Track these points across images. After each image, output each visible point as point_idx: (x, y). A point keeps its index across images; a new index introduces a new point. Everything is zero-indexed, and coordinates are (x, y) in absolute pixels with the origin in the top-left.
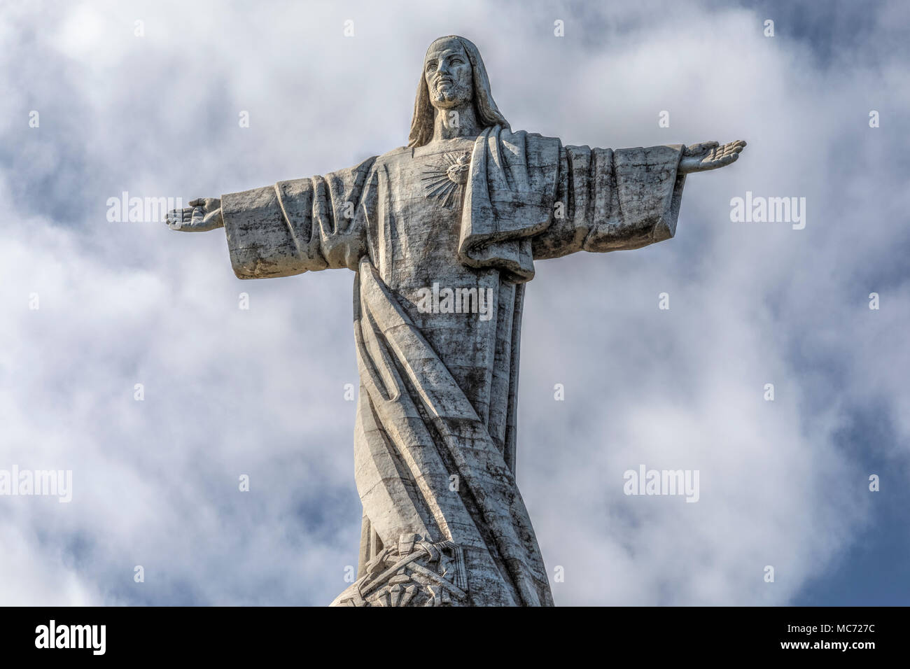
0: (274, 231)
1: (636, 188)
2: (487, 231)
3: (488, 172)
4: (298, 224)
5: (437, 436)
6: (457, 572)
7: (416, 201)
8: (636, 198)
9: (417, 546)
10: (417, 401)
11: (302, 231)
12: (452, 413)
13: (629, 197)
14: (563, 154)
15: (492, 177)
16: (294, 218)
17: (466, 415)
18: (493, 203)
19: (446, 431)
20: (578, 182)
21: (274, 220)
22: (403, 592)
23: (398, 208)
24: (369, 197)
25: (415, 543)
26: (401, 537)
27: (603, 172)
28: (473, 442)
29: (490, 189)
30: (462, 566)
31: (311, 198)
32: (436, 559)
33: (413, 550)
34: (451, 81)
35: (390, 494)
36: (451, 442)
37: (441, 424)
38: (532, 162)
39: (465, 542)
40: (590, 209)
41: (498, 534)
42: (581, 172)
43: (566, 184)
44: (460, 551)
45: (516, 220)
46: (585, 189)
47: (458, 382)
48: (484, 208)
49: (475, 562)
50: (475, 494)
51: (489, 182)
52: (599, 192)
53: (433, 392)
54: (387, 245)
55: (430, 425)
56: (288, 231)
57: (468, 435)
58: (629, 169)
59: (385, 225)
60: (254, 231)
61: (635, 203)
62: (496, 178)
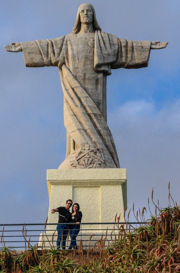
0: (38, 55)
1: (139, 53)
2: (102, 62)
3: (100, 45)
4: (45, 53)
5: (91, 118)
6: (101, 155)
7: (80, 51)
8: (139, 55)
9: (90, 148)
10: (85, 108)
11: (46, 55)
12: (95, 112)
13: (137, 55)
14: (119, 41)
15: (101, 46)
16: (43, 52)
17: (98, 113)
18: (102, 54)
19: (93, 117)
20: (123, 49)
21: (38, 52)
22: (88, 160)
23: (75, 52)
24: (65, 48)
25: (89, 147)
26: (85, 145)
27: (130, 47)
28: (101, 121)
29: (101, 49)
30: (102, 154)
31: (48, 46)
32: (96, 152)
33: (89, 149)
34: (88, 17)
35: (80, 133)
36: (95, 120)
37: (92, 115)
38: (111, 42)
39: (102, 148)
40: (127, 57)
41: (109, 146)
42: (124, 46)
43: (120, 49)
44: (101, 150)
45: (109, 59)
46: (125, 52)
47: (95, 103)
48: (100, 55)
49: (105, 153)
50: (102, 135)
51: (101, 47)
52: (129, 53)
53: (89, 106)
54: (72, 63)
55: (89, 115)
56: (42, 55)
57: (99, 118)
58: (137, 47)
59: (72, 57)
60: (32, 54)
61: (139, 57)
62: (102, 47)
